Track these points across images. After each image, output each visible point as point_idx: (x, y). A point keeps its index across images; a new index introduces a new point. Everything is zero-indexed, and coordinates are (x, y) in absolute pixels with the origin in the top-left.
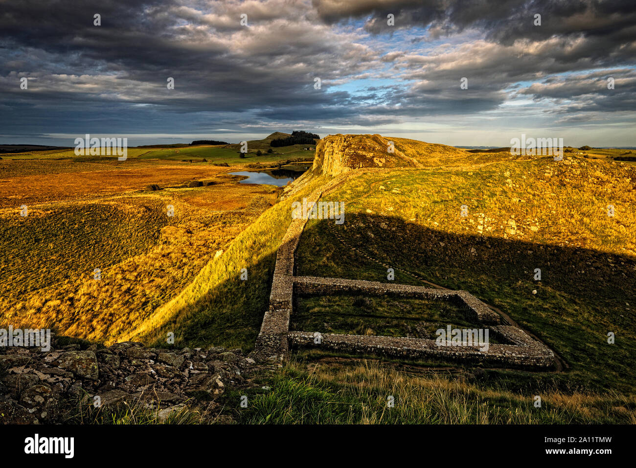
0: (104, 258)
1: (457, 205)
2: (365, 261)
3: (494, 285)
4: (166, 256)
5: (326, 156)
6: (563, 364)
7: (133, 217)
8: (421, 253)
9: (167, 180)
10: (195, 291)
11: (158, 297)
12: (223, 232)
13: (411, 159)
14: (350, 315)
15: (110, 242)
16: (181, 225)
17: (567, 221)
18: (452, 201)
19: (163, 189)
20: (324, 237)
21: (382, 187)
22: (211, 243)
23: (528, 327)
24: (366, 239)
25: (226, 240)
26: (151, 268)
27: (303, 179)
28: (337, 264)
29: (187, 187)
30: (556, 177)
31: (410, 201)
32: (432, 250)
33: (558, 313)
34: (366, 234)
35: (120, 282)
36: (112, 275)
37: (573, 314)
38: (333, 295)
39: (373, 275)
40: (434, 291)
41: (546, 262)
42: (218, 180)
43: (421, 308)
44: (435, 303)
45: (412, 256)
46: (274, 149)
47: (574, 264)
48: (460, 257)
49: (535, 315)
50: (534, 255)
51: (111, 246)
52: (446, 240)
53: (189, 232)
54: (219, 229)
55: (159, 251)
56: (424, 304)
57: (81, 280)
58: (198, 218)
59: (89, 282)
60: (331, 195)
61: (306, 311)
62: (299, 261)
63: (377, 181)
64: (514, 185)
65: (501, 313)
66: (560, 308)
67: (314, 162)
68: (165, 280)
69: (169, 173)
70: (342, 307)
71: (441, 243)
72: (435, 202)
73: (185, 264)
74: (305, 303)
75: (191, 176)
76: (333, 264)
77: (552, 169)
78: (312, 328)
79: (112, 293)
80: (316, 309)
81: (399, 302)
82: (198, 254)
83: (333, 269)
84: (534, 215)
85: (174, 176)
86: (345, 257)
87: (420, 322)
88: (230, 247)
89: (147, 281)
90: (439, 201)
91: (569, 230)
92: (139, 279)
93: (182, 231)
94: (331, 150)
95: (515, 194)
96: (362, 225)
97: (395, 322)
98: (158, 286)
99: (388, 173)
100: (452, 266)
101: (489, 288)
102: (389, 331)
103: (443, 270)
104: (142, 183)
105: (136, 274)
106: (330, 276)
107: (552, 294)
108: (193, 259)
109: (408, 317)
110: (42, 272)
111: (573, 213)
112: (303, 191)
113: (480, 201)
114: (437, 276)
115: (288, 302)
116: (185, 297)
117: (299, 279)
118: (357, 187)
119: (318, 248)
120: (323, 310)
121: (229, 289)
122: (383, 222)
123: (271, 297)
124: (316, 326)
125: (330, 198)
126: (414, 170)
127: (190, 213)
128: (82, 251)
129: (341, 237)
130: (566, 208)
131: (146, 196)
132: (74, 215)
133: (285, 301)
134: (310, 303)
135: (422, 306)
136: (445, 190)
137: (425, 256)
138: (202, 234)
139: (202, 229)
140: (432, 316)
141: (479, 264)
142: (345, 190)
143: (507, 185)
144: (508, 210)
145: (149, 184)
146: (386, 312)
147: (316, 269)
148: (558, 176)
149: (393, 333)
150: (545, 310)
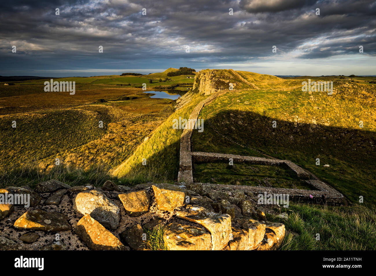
0: (77, 141)
1: (282, 111)
2: (230, 143)
3: (304, 157)
4: (112, 140)
5: (201, 82)
6: (348, 202)
7: (91, 118)
8: (262, 139)
9: (109, 96)
10: (135, 160)
11: (110, 163)
12: (143, 126)
13: (251, 83)
14: (225, 174)
15: (80, 132)
16: (119, 122)
17: (346, 120)
18: (279, 108)
19: (107, 101)
20: (207, 130)
21: (238, 101)
22: (137, 132)
23: (326, 181)
24: (230, 131)
25: (145, 131)
26: (104, 147)
27: (187, 96)
28: (215, 145)
29: (120, 100)
30: (339, 94)
31: (255, 109)
32: (268, 137)
33: (342, 173)
34: (230, 128)
35: (88, 155)
36: (83, 151)
37: (351, 174)
38: (214, 162)
39: (235, 151)
40: (271, 161)
41: (334, 144)
42: (138, 96)
43: (264, 170)
44: (272, 167)
45: (257, 140)
46: (169, 78)
47: (350, 145)
48: (284, 141)
49: (329, 174)
50: (327, 140)
51: (81, 135)
52: (276, 131)
53: (124, 126)
54: (141, 125)
55: (108, 137)
56: (266, 168)
57: (66, 154)
58: (128, 118)
59: (71, 155)
60: (209, 105)
61: (200, 172)
62: (193, 143)
63: (234, 97)
64: (315, 99)
65: (310, 173)
66: (343, 170)
67: (194, 85)
68: (113, 153)
69: (109, 92)
70: (220, 169)
71: (273, 133)
72: (269, 109)
73: (123, 145)
74: (199, 167)
75: (122, 94)
76: (212, 145)
77: (337, 90)
78: (205, 181)
79: (84, 161)
80: (206, 171)
81: (252, 167)
82: (130, 139)
83: (213, 148)
84: (327, 117)
85: (113, 94)
86: (219, 141)
87: (265, 178)
88: (153, 135)
89: (103, 154)
90: (272, 108)
91: (347, 125)
92: (98, 153)
93: (120, 126)
94: (204, 78)
95: (315, 105)
96: (228, 123)
97: (251, 178)
98: (109, 157)
99: (241, 92)
100: (280, 146)
101: (302, 158)
102: (248, 183)
103: (274, 148)
104: (95, 98)
105: (96, 150)
106: (212, 152)
107: (338, 162)
108: (127, 142)
109: (258, 175)
110: (44, 149)
111: (349, 115)
112: (192, 103)
113: (295, 109)
114: (272, 152)
115: (190, 166)
116: (130, 164)
117: (195, 154)
118: (224, 100)
119: (204, 136)
120: (210, 171)
121: (155, 159)
122: (240, 121)
123: (180, 163)
124: (207, 180)
125: (209, 107)
126: (255, 91)
127: (124, 115)
128: (65, 137)
129: (216, 129)
130: (345, 112)
131: (98, 105)
132: (58, 117)
133: (188, 166)
134: (202, 167)
135: (265, 169)
136: (275, 102)
137: (265, 140)
138: (131, 127)
139: (131, 124)
140: (271, 175)
141: (295, 145)
142: (217, 102)
143: (310, 99)
144: (312, 114)
145: (99, 98)
146: (245, 172)
147: (203, 148)
148: (340, 93)
149: (251, 184)
150: (335, 171)
